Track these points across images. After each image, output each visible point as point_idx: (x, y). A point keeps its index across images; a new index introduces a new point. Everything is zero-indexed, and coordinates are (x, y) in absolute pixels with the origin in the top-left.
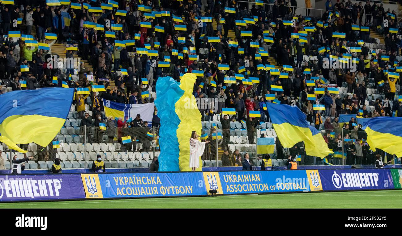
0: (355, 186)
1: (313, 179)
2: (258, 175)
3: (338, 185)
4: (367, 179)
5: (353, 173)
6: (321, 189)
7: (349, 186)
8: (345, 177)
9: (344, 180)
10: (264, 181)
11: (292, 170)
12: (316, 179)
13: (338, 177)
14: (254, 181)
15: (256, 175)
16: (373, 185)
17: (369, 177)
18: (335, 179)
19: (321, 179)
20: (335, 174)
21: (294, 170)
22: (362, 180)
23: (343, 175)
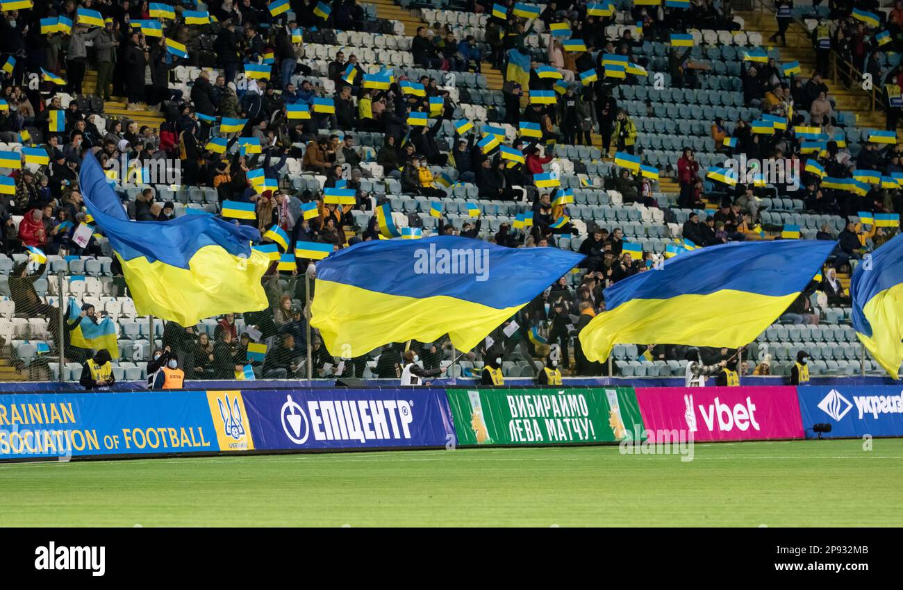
0: (345, 437)
1: (227, 416)
2: (70, 404)
3: (298, 435)
4: (379, 419)
5: (341, 400)
6: (251, 447)
7: (330, 438)
8: (319, 412)
9: (316, 421)
10: (84, 423)
11: (167, 390)
12: (236, 416)
13: (297, 412)
14: (57, 421)
15: (62, 405)
16: (397, 435)
17: (386, 411)
18: (288, 417)
19: (249, 417)
20: (290, 403)
21: (172, 390)
22: (366, 420)
23: (312, 405)
